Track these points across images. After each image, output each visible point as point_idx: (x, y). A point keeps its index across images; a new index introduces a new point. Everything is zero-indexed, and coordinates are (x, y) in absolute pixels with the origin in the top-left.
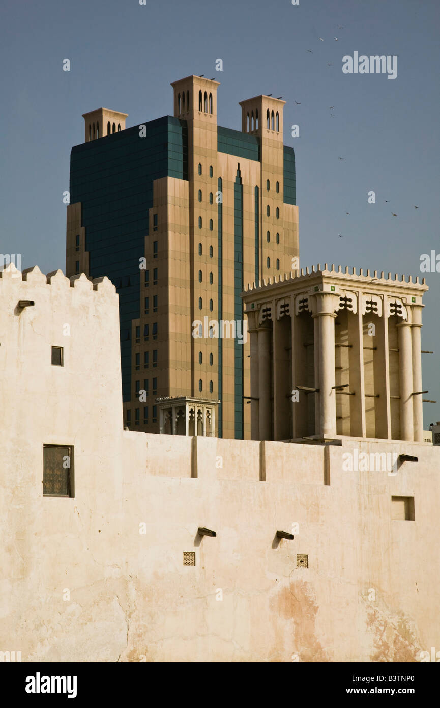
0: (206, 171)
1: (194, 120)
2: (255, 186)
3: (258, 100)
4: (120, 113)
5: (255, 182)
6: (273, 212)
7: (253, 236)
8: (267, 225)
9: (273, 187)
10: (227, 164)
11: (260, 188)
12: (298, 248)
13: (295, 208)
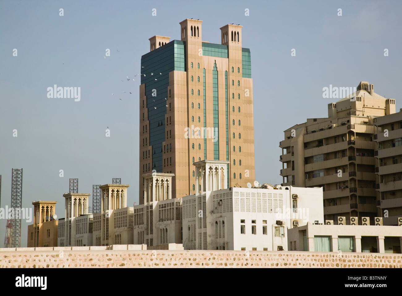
0: (196, 66)
1: (188, 41)
2: (225, 71)
3: (227, 27)
4: (165, 37)
5: (225, 68)
6: (236, 83)
7: (224, 96)
8: (233, 90)
9: (236, 70)
10: (208, 61)
11: (228, 71)
12: (252, 100)
13: (251, 80)
